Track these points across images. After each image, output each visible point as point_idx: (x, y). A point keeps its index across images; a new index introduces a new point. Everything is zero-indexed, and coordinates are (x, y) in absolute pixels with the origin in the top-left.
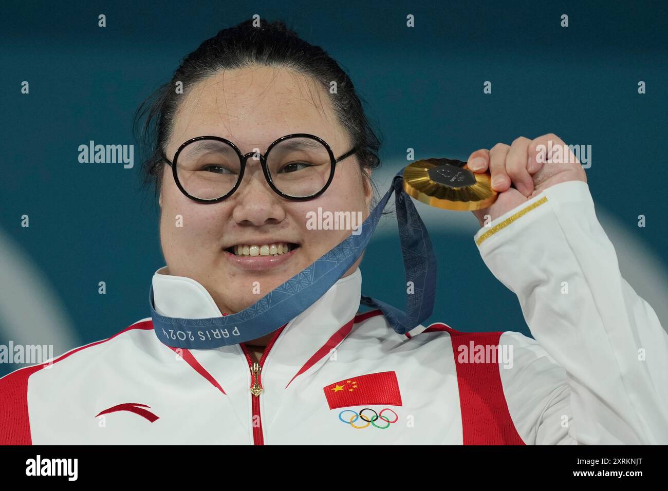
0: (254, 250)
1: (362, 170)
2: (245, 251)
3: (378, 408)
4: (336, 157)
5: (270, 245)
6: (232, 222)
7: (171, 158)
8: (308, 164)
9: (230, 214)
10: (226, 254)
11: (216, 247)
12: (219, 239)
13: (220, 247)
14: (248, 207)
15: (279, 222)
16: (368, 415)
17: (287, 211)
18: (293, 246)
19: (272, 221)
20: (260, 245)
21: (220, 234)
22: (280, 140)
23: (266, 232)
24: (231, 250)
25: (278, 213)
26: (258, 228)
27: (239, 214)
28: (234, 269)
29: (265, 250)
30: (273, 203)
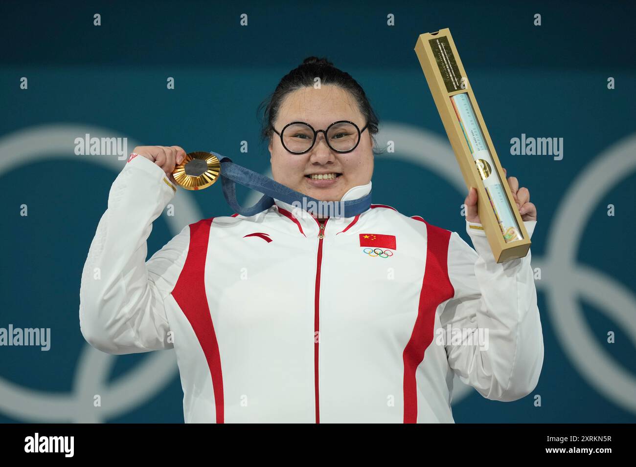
0: (320, 177)
1: (370, 135)
2: (316, 177)
3: (384, 249)
4: (360, 130)
5: (328, 174)
6: (310, 163)
7: (280, 132)
8: (347, 134)
9: (309, 159)
10: (306, 178)
11: (301, 175)
12: (303, 171)
13: (303, 175)
14: (318, 156)
15: (333, 163)
16: (378, 251)
17: (336, 158)
18: (338, 175)
19: (329, 163)
20: (323, 174)
21: (304, 169)
22: (332, 125)
23: (326, 168)
24: (308, 176)
25: (332, 159)
26: (322, 166)
27: (313, 159)
28: (310, 185)
29: (326, 177)
30: (330, 154)
